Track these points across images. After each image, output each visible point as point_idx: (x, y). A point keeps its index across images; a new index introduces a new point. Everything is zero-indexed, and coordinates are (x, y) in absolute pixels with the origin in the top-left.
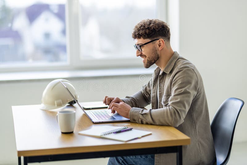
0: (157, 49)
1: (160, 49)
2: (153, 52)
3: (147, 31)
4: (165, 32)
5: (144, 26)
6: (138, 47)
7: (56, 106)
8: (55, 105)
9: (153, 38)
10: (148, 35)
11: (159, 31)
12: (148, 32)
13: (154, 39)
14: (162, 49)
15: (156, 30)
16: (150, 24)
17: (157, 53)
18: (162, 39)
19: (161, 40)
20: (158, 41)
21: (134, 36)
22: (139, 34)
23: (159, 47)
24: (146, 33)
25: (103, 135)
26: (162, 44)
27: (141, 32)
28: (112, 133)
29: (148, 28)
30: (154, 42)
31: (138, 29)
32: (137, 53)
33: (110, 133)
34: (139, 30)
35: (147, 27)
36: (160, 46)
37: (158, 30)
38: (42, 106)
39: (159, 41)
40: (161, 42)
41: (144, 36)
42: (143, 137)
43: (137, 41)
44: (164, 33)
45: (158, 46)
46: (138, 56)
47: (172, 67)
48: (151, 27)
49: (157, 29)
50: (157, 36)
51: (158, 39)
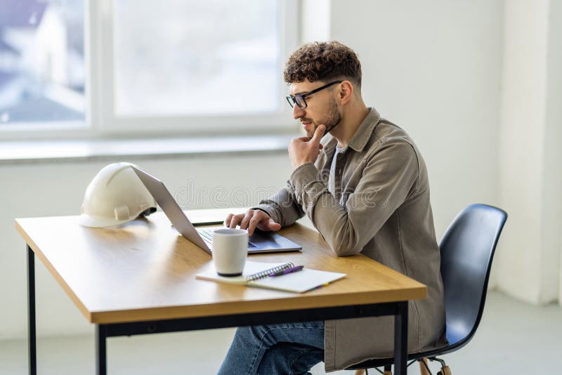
0: (337, 102)
1: (343, 101)
2: (330, 109)
3: (318, 66)
4: (353, 67)
5: (311, 56)
6: (298, 98)
7: (117, 218)
8: (114, 216)
9: (330, 78)
10: (319, 73)
11: (340, 64)
12: (320, 68)
13: (330, 82)
14: (348, 102)
15: (335, 63)
16: (322, 51)
17: (337, 111)
18: (347, 81)
19: (346, 83)
20: (340, 85)
21: (289, 76)
22: (300, 72)
23: (342, 98)
24: (315, 69)
25: (250, 280)
26: (348, 92)
27: (304, 68)
28: (266, 276)
29: (319, 59)
30: (332, 87)
31: (297, 62)
32: (296, 111)
33: (263, 277)
34: (299, 64)
35: (316, 57)
36: (343, 95)
37: (339, 62)
38: (85, 218)
39: (342, 86)
40: (346, 88)
41: (312, 75)
42: (331, 283)
43: (295, 88)
44: (351, 68)
45: (339, 96)
46: (296, 118)
47: (368, 138)
48: (324, 58)
49: (338, 60)
50: (336, 76)
51: (340, 82)
